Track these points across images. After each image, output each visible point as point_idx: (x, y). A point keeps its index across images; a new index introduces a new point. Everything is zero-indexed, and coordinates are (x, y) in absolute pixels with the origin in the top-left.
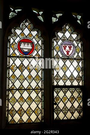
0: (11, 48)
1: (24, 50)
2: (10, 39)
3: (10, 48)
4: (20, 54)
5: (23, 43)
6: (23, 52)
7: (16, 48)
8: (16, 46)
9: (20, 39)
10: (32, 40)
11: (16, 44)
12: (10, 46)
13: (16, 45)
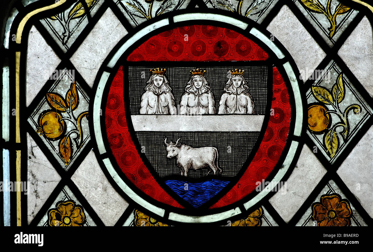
0: (31, 142)
1: (171, 151)
2: (23, 47)
3: (23, 146)
4: (133, 206)
5: (158, 80)
6: (162, 181)
7: (93, 144)
8: (89, 115)
9: (132, 31)
10: (263, 28)
11: (91, 92)
12: (26, 128)
13: (83, 106)
